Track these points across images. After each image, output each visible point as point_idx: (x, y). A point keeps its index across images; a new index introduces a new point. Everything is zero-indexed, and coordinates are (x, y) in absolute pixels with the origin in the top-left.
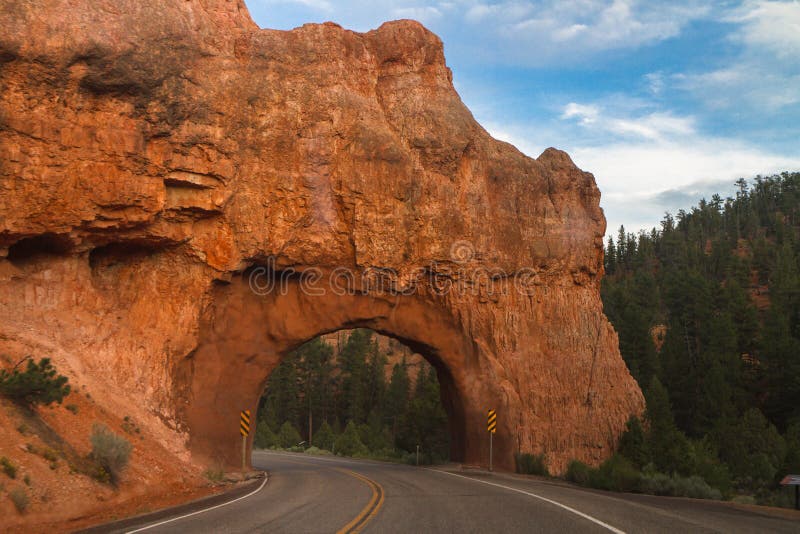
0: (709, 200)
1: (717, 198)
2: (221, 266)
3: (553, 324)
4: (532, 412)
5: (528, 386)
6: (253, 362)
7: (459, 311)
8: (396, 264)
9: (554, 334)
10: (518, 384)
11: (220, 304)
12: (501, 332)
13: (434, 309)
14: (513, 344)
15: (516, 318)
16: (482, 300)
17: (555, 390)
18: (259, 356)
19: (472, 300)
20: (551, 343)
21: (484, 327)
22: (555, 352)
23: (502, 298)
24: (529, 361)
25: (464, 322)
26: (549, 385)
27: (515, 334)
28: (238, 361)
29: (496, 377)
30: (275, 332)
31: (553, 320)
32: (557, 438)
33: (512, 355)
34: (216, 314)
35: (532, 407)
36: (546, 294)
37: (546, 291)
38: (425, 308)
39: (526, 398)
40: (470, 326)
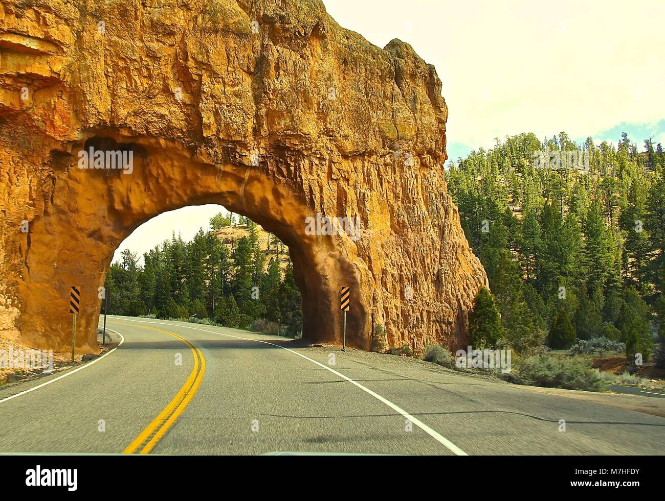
0: (477, 151)
1: (482, 151)
2: (60, 136)
3: (403, 203)
4: (384, 290)
5: (381, 263)
6: (96, 236)
7: (310, 186)
8: (245, 137)
9: (404, 212)
10: (370, 261)
11: (59, 176)
12: (353, 209)
13: (284, 184)
14: (365, 222)
15: (367, 195)
16: (334, 177)
17: (406, 268)
18: (102, 231)
19: (323, 176)
20: (401, 222)
21: (336, 204)
22: (405, 230)
23: (353, 176)
24: (380, 239)
25: (315, 197)
26: (401, 263)
27: (367, 211)
28: (79, 235)
29: (349, 254)
30: (118, 206)
31: (403, 199)
32: (410, 315)
33: (364, 232)
34: (55, 186)
35: (384, 284)
36: (395, 174)
37: (395, 171)
38: (275, 183)
39: (379, 275)
40: (322, 202)
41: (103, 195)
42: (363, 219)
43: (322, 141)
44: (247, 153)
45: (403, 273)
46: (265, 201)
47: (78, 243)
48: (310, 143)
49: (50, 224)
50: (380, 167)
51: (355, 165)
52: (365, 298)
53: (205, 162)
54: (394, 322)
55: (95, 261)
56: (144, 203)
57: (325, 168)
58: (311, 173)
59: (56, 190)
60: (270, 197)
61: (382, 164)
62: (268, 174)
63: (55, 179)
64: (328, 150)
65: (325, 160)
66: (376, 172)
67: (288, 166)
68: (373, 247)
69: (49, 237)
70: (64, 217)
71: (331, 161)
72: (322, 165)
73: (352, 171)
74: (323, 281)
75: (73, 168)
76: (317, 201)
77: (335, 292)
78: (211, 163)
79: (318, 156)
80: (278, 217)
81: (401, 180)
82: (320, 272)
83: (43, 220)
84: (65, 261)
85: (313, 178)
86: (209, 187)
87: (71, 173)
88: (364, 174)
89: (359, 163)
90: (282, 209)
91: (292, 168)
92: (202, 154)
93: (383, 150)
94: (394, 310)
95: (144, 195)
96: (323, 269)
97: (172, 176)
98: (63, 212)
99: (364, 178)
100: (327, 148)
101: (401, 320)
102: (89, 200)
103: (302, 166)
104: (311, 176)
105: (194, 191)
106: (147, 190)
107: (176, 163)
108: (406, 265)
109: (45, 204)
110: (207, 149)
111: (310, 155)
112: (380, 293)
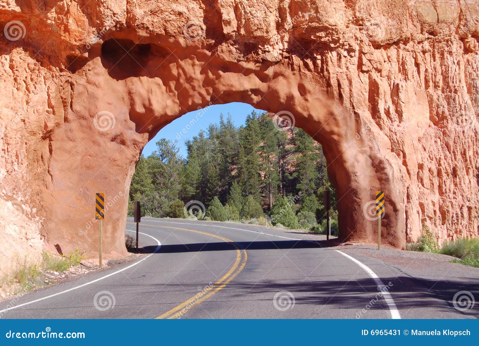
2: (76, 41)
3: (443, 92)
4: (420, 185)
5: (417, 158)
6: (119, 141)
7: (338, 81)
8: (267, 32)
9: (445, 103)
10: (404, 156)
11: (78, 81)
12: (386, 102)
13: (311, 78)
14: (399, 115)
15: (402, 86)
16: (364, 68)
17: (445, 161)
18: (124, 134)
19: (353, 69)
20: (441, 113)
21: (367, 97)
22: (445, 121)
23: (386, 67)
24: (417, 132)
25: (344, 91)
26: (440, 156)
27: (401, 103)
28: (101, 140)
29: (381, 150)
30: (140, 109)
31: (443, 89)
32: (448, 211)
33: (398, 126)
34: (73, 91)
35: (421, 180)
36: (434, 61)
37: (434, 58)
38: (301, 78)
39: (414, 170)
40: (351, 96)
41: (123, 99)
42: (397, 111)
43: (350, 32)
44: (270, 48)
45: (441, 167)
46: (290, 98)
47: (100, 148)
48: (337, 35)
49: (71, 130)
50: (418, 54)
51: (389, 54)
52: (398, 194)
53: (227, 60)
54: (431, 218)
55: (118, 166)
56: (167, 105)
57: (355, 60)
58: (339, 66)
59: (74, 96)
60: (296, 93)
61: (419, 51)
62: (293, 69)
63: (74, 85)
64: (358, 40)
65: (354, 51)
66: (413, 60)
67: (314, 60)
68: (407, 141)
69: (71, 144)
70: (84, 122)
71: (361, 52)
72: (351, 57)
73: (385, 61)
74: (352, 178)
75: (91, 72)
76: (346, 96)
77: (365, 189)
78: (233, 61)
79: (347, 47)
80: (305, 114)
81: (442, 67)
82: (350, 168)
83: (64, 127)
84: (88, 167)
85: (341, 71)
86: (232, 86)
87: (89, 77)
88: (399, 64)
89: (393, 51)
90: (309, 105)
91: (319, 62)
92: (222, 52)
93: (421, 36)
94: (431, 206)
95: (166, 95)
96: (353, 166)
97: (194, 76)
98: (83, 118)
99: (399, 67)
100: (357, 39)
101: (439, 217)
102: (110, 104)
103: (329, 60)
104: (339, 69)
105: (216, 90)
106: (168, 91)
107: (197, 62)
108: (445, 159)
109: (65, 110)
110: (228, 46)
111: (338, 47)
112: (415, 190)
